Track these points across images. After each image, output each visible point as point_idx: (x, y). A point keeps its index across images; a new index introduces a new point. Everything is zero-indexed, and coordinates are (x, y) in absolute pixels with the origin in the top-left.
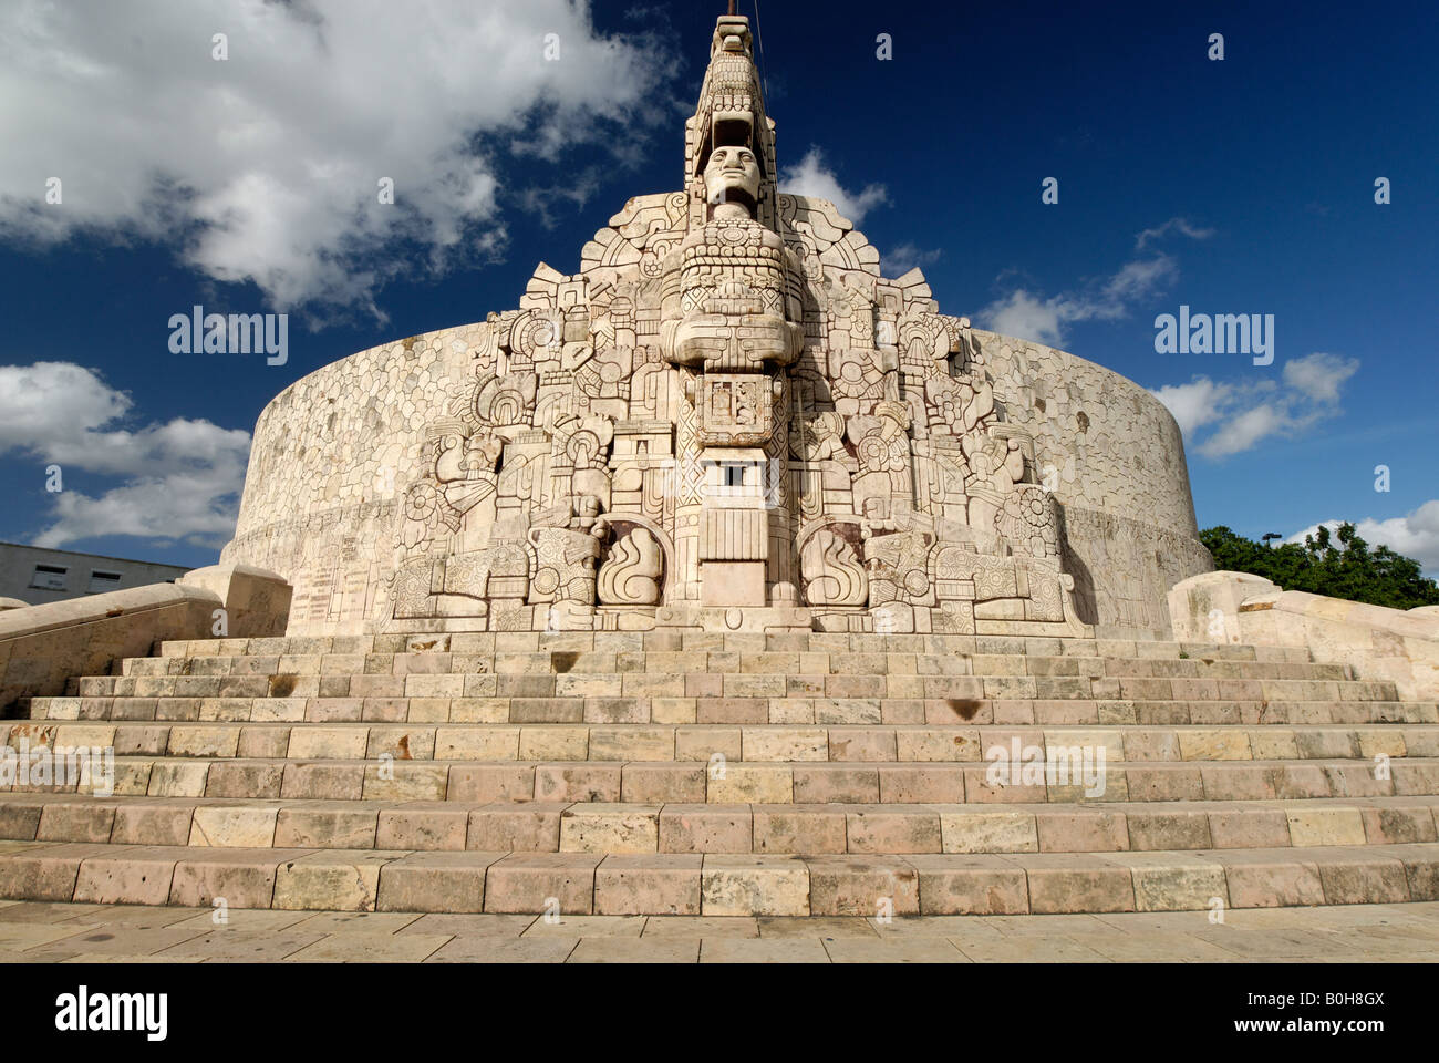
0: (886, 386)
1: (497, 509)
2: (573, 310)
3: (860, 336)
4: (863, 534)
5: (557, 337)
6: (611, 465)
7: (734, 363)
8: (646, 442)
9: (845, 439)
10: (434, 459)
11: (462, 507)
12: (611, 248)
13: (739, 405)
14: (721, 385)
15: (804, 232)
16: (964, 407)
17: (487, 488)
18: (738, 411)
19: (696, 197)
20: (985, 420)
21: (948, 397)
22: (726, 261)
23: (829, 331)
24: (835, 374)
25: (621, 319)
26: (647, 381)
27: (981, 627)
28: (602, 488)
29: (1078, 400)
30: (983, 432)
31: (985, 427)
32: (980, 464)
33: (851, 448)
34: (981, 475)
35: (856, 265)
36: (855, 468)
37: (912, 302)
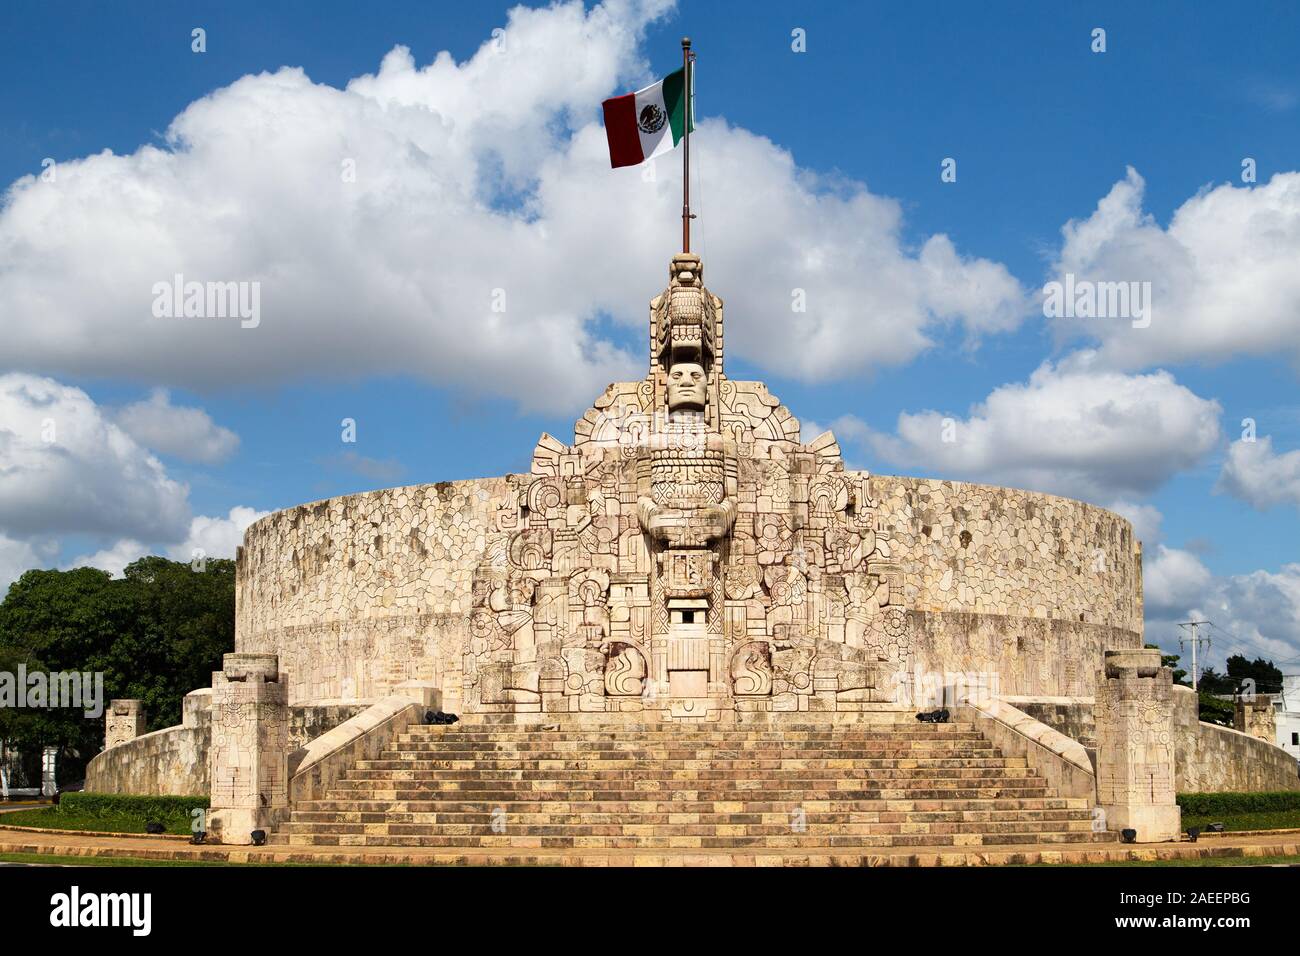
0: (794, 541)
1: (535, 631)
2: (573, 480)
3: (780, 500)
4: (770, 649)
5: (563, 501)
6: (609, 604)
7: (688, 543)
8: (631, 588)
9: (763, 584)
10: (488, 595)
11: (511, 629)
13: (691, 571)
14: (680, 557)
15: (742, 413)
16: (852, 550)
17: (526, 617)
18: (690, 575)
19: (661, 384)
20: (867, 559)
21: (841, 543)
22: (682, 462)
23: (757, 497)
24: (759, 534)
25: (608, 491)
26: (630, 542)
27: (840, 707)
28: (604, 619)
29: (963, 521)
30: (865, 568)
31: (867, 564)
32: (856, 595)
33: (767, 590)
34: (857, 603)
35: (781, 436)
36: (768, 604)
37: (822, 464)
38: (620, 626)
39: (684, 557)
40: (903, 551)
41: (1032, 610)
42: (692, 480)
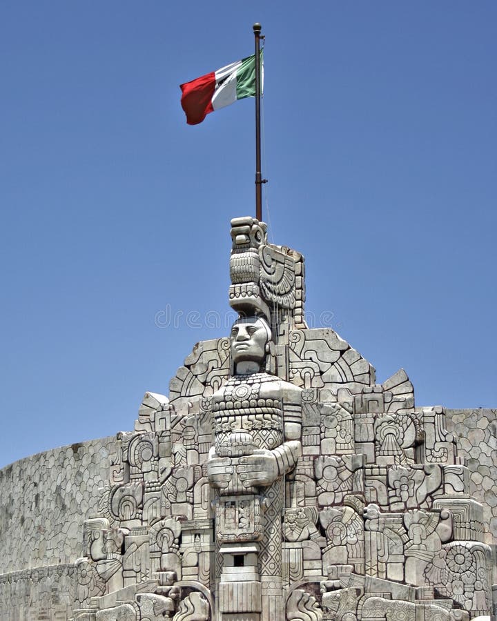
0: (354, 480)
1: (124, 578)
2: (163, 434)
3: (343, 441)
4: (322, 590)
5: (155, 455)
6: (181, 550)
7: (235, 488)
8: (199, 535)
9: (319, 525)
11: (106, 577)
12: (186, 383)
14: (230, 503)
15: (311, 359)
16: (416, 486)
17: (117, 564)
18: (239, 520)
20: (433, 495)
21: (404, 480)
23: (321, 440)
24: (319, 476)
25: (189, 443)
26: (203, 490)
28: (177, 565)
30: (430, 504)
31: (432, 500)
32: (415, 532)
33: (323, 532)
34: (417, 541)
35: (350, 378)
36: (324, 544)
37: (391, 403)
38: (189, 571)
39: (233, 503)
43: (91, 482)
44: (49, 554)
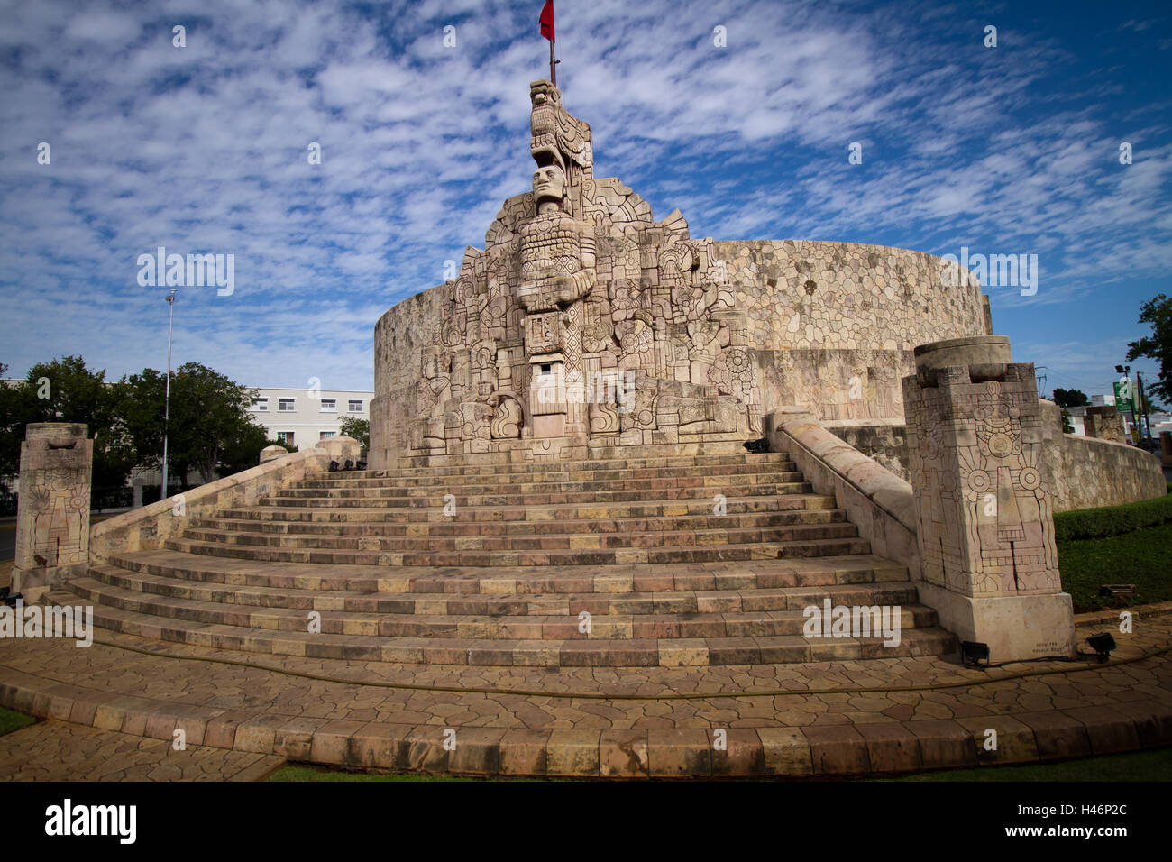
0: (643, 299)
1: (452, 391)
2: (481, 275)
3: (632, 267)
5: (475, 292)
6: (497, 365)
7: (541, 307)
8: (512, 351)
9: (614, 337)
10: (425, 367)
11: (438, 392)
12: (498, 233)
13: (546, 330)
14: (537, 320)
15: (601, 203)
16: (696, 302)
17: (446, 381)
18: (545, 334)
20: (710, 309)
21: (686, 297)
23: (613, 267)
24: (612, 297)
25: (501, 279)
26: (514, 315)
27: (682, 439)
28: (494, 378)
29: (807, 272)
30: (708, 316)
31: (710, 312)
32: (698, 340)
33: (617, 342)
34: (700, 346)
35: (634, 218)
36: (619, 353)
37: (670, 235)
38: (505, 382)
39: (540, 320)
40: (751, 301)
41: (881, 344)
42: (547, 256)
43: (429, 322)
44: (402, 379)
